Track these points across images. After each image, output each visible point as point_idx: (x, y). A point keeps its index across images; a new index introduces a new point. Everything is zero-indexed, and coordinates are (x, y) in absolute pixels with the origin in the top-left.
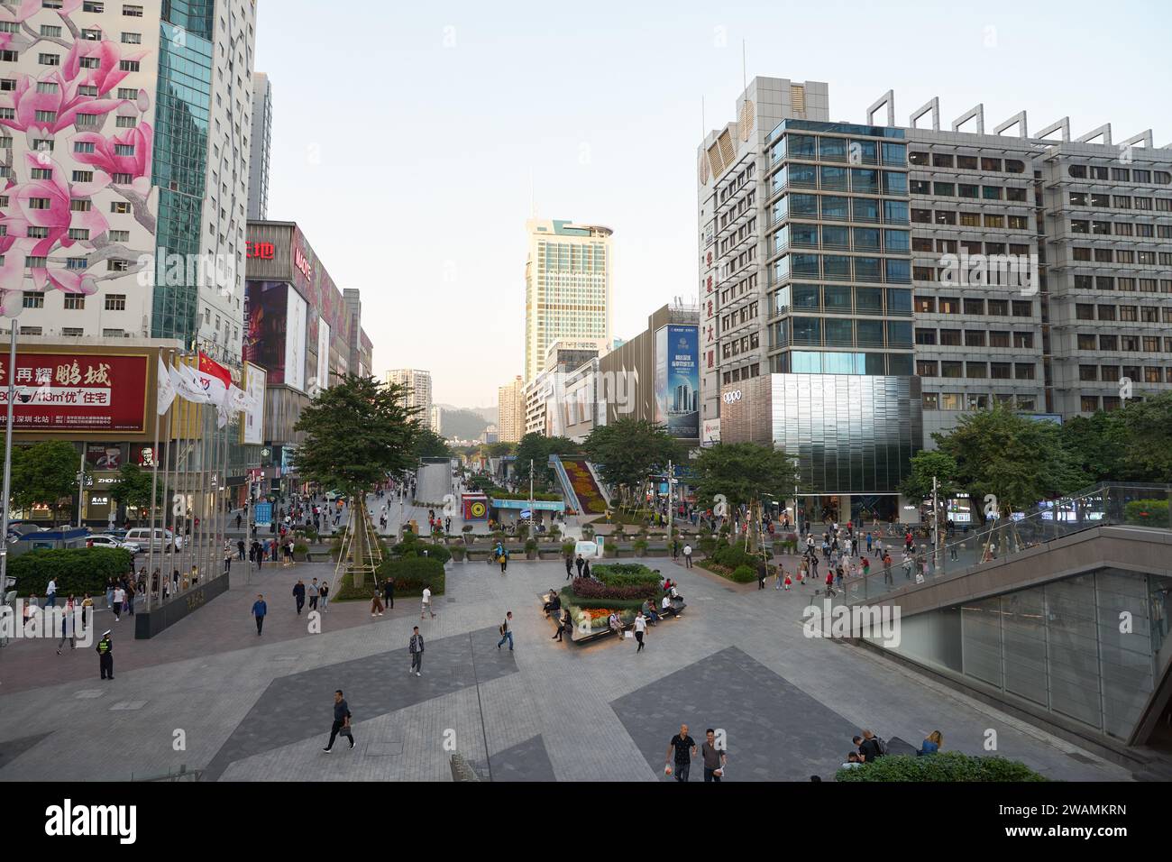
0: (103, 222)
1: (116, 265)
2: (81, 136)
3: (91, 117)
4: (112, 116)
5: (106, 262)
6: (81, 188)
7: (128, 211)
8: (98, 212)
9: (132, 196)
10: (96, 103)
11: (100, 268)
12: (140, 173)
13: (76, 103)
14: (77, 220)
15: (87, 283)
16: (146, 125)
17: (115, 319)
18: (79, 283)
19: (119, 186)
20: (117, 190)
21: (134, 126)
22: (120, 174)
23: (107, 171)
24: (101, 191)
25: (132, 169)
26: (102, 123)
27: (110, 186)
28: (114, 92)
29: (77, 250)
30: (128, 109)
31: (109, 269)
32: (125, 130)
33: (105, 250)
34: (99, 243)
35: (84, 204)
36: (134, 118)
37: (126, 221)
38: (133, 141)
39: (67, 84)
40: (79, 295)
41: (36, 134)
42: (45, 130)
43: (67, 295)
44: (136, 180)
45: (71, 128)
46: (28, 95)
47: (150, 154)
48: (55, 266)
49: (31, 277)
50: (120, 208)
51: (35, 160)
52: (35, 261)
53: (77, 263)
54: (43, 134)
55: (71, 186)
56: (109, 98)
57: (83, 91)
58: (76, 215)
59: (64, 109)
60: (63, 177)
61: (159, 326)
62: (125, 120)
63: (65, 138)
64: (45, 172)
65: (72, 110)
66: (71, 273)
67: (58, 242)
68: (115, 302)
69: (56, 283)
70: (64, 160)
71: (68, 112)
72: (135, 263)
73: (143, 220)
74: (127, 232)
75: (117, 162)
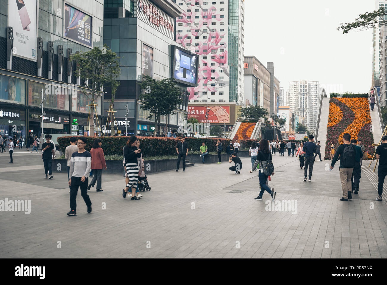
0: (218, 75)
1: (221, 85)
2: (213, 55)
3: (214, 50)
4: (219, 49)
5: (219, 84)
6: (213, 67)
7: (223, 72)
8: (217, 72)
9: (224, 68)
10: (216, 47)
11: (218, 86)
12: (225, 63)
13: (211, 47)
14: (213, 75)
15: (215, 89)
16: (226, 51)
17: (221, 97)
18: (214, 89)
19: (220, 66)
21: (223, 51)
22: (222, 64)
23: (218, 63)
24: (217, 68)
25: (223, 62)
26: (217, 51)
27: (219, 66)
28: (219, 44)
29: (213, 82)
30: (222, 47)
31: (220, 86)
32: (222, 52)
33: (219, 81)
34: (217, 80)
35: (213, 71)
36: (223, 50)
37: (223, 74)
38: (223, 55)
39: (209, 43)
40: (214, 92)
41: (203, 55)
42: (205, 54)
43: (211, 92)
44: (224, 65)
45: (210, 53)
46: (201, 46)
47: (227, 58)
48: (209, 86)
49: (204, 88)
50: (221, 71)
51: (203, 61)
52: (205, 85)
53: (213, 85)
54: (205, 55)
55: (211, 67)
56: (218, 45)
57: (213, 44)
58: (212, 73)
59: (209, 49)
60: (209, 65)
61: (231, 99)
62: (222, 50)
63: (209, 56)
64: (205, 64)
65: (210, 49)
66: (212, 87)
67: (209, 80)
68: (221, 94)
69: (209, 90)
70: (209, 61)
71: (210, 50)
72: (225, 84)
73: (226, 73)
74: (223, 77)
75: (220, 61)
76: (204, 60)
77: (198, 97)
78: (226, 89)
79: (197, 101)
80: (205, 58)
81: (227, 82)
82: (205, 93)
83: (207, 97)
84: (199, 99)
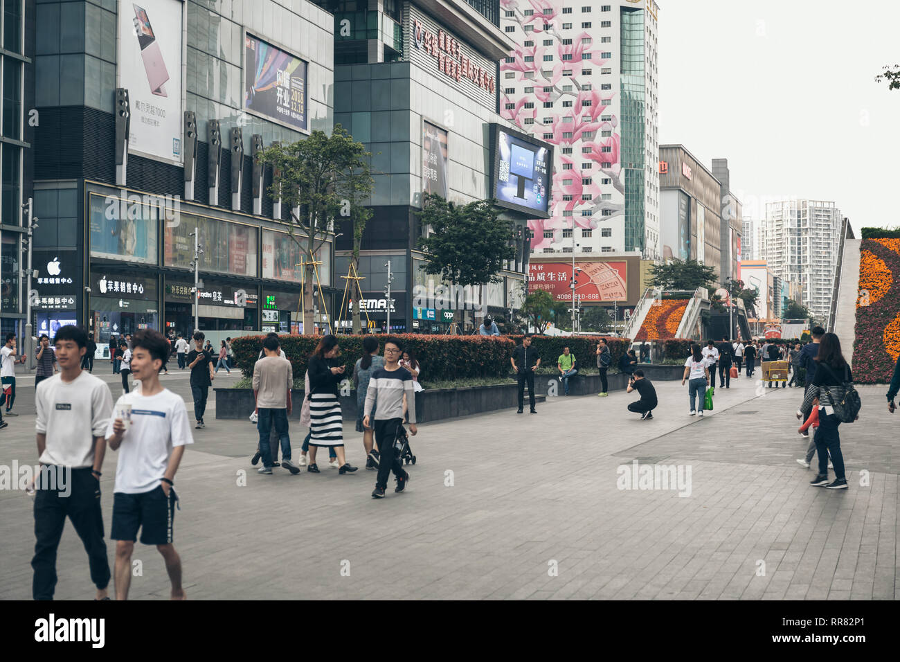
0: (598, 190)
1: (606, 212)
2: (585, 144)
3: (589, 134)
4: (599, 131)
5: (600, 211)
6: (587, 173)
7: (610, 183)
8: (596, 185)
9: (611, 175)
10: (592, 125)
11: (598, 215)
12: (615, 161)
13: (581, 127)
14: (586, 190)
15: (592, 223)
16: (617, 135)
17: (606, 242)
18: (589, 223)
19: (604, 169)
20: (604, 172)
21: (610, 136)
22: (606, 164)
23: (598, 162)
24: (596, 174)
25: (611, 160)
26: (595, 136)
27: (601, 170)
28: (599, 118)
29: (587, 206)
30: (607, 126)
31: (603, 215)
32: (607, 138)
33: (599, 205)
34: (597, 201)
35: (587, 181)
36: (610, 132)
37: (609, 188)
38: (610, 144)
39: (576, 117)
40: (589, 230)
41: (564, 145)
42: (568, 143)
43: (583, 230)
44: (613, 166)
45: (580, 140)
46: (559, 125)
47: (619, 150)
48: (577, 216)
49: (566, 221)
50: (606, 181)
51: (564, 159)
52: (567, 213)
53: (587, 213)
54: (567, 145)
55: (582, 172)
56: (597, 121)
57: (585, 119)
58: (585, 187)
59: (576, 130)
60: (578, 167)
61: (629, 246)
62: (606, 133)
63: (578, 146)
64: (569, 166)
65: (580, 130)
66: (585, 219)
67: (577, 202)
68: (606, 233)
69: (577, 224)
70: (578, 158)
71: (578, 132)
72: (615, 211)
73: (617, 186)
74: (610, 194)
75: (603, 157)
76: (565, 156)
77: (552, 242)
78: (617, 223)
79: (551, 250)
80: (568, 151)
81: (619, 206)
82: (567, 233)
83: (574, 242)
84: (554, 246)
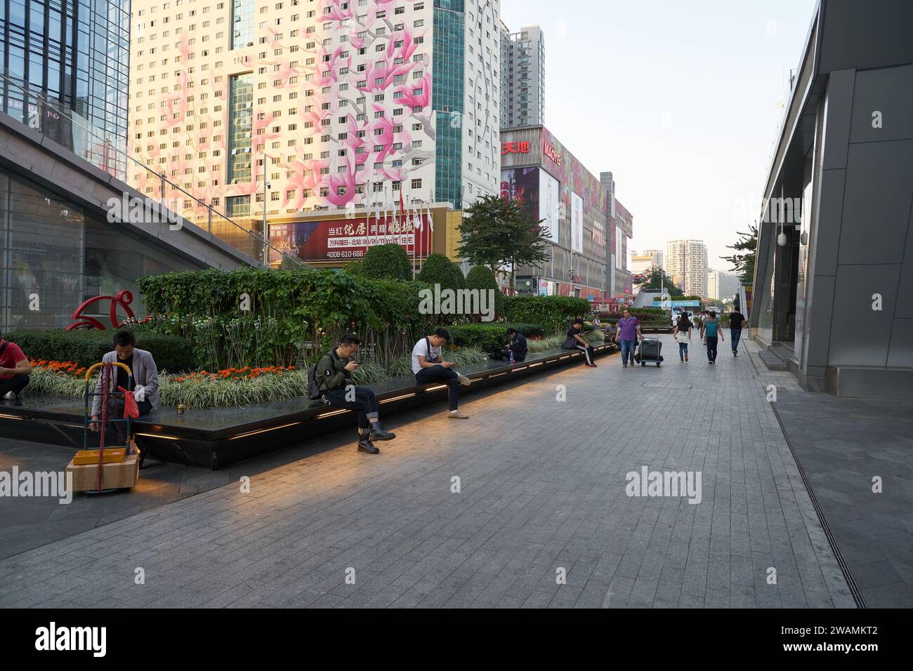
0: (408, 137)
1: (416, 162)
2: (396, 89)
3: (400, 76)
4: (411, 72)
5: (411, 160)
6: (398, 119)
7: (421, 129)
8: (406, 131)
9: (422, 119)
10: (402, 67)
11: (408, 165)
12: (426, 104)
13: (393, 70)
14: (397, 138)
15: (402, 174)
16: (428, 74)
17: (417, 193)
18: (399, 175)
19: (416, 114)
20: (415, 117)
21: (422, 76)
22: (417, 107)
23: (409, 106)
24: (407, 119)
25: (422, 103)
26: (406, 78)
27: (412, 115)
28: (411, 59)
29: (397, 155)
30: (418, 67)
31: (413, 164)
32: (418, 79)
33: (410, 153)
34: (407, 150)
35: (399, 128)
36: (422, 72)
37: (420, 135)
38: (422, 86)
39: (389, 60)
40: (399, 182)
41: (376, 92)
42: (380, 89)
43: (393, 182)
44: (424, 109)
45: (392, 85)
46: (372, 71)
47: (431, 91)
48: (387, 167)
49: (376, 174)
50: (417, 127)
51: (376, 107)
52: (378, 164)
53: (397, 163)
54: (379, 92)
55: (393, 119)
56: (409, 62)
57: (397, 61)
58: (396, 135)
59: (388, 74)
60: (389, 114)
61: (440, 196)
62: (417, 74)
63: (389, 91)
64: (381, 113)
65: (391, 74)
66: (395, 170)
67: (388, 152)
68: (416, 184)
69: (388, 176)
70: (389, 105)
71: (390, 76)
72: (425, 159)
73: (428, 132)
74: (421, 141)
75: (414, 100)
76: (377, 103)
77: (363, 198)
78: (428, 173)
79: (362, 205)
80: (380, 98)
81: (429, 153)
82: (378, 186)
84: (364, 202)
